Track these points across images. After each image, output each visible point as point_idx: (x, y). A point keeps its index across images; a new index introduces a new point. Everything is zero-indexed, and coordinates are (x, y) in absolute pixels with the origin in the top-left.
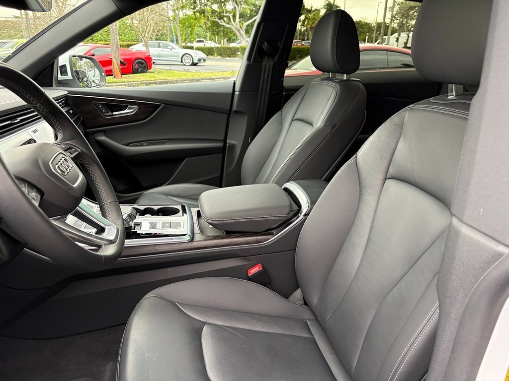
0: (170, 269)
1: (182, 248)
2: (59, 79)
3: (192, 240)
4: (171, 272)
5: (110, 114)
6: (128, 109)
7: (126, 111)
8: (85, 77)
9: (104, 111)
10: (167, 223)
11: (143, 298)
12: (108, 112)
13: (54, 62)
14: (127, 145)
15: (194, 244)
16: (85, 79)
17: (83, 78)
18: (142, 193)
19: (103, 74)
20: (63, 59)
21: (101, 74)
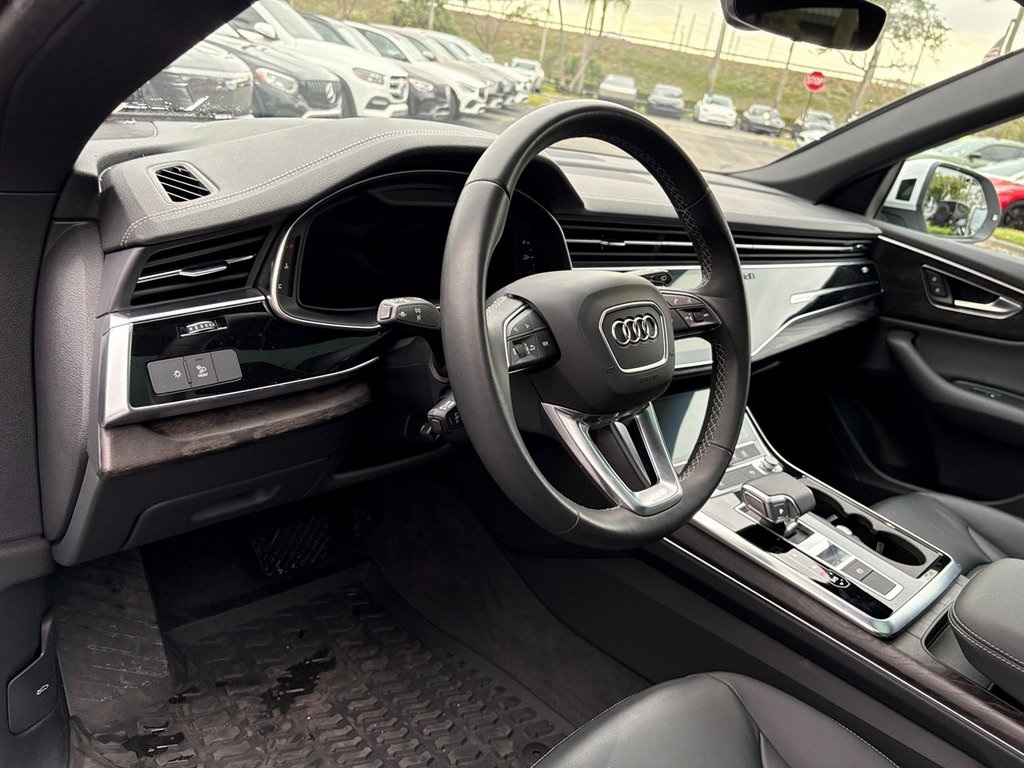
0: (806, 664)
1: (853, 640)
2: (886, 204)
3: (891, 639)
4: (804, 670)
5: (949, 300)
6: (996, 305)
7: (989, 307)
8: (965, 217)
9: (937, 290)
10: (863, 567)
11: (711, 674)
12: (946, 296)
13: (889, 168)
14: (951, 380)
15: (887, 651)
16: (961, 222)
17: (957, 220)
18: (915, 491)
19: (995, 218)
20: (915, 167)
21: (989, 217)
